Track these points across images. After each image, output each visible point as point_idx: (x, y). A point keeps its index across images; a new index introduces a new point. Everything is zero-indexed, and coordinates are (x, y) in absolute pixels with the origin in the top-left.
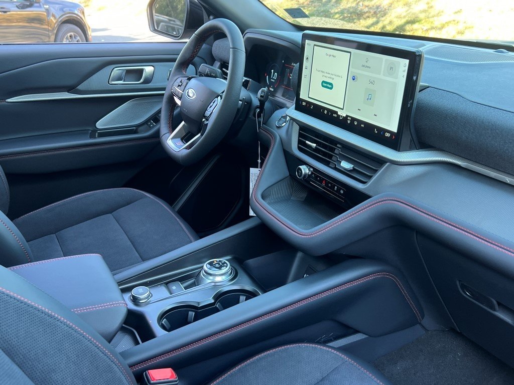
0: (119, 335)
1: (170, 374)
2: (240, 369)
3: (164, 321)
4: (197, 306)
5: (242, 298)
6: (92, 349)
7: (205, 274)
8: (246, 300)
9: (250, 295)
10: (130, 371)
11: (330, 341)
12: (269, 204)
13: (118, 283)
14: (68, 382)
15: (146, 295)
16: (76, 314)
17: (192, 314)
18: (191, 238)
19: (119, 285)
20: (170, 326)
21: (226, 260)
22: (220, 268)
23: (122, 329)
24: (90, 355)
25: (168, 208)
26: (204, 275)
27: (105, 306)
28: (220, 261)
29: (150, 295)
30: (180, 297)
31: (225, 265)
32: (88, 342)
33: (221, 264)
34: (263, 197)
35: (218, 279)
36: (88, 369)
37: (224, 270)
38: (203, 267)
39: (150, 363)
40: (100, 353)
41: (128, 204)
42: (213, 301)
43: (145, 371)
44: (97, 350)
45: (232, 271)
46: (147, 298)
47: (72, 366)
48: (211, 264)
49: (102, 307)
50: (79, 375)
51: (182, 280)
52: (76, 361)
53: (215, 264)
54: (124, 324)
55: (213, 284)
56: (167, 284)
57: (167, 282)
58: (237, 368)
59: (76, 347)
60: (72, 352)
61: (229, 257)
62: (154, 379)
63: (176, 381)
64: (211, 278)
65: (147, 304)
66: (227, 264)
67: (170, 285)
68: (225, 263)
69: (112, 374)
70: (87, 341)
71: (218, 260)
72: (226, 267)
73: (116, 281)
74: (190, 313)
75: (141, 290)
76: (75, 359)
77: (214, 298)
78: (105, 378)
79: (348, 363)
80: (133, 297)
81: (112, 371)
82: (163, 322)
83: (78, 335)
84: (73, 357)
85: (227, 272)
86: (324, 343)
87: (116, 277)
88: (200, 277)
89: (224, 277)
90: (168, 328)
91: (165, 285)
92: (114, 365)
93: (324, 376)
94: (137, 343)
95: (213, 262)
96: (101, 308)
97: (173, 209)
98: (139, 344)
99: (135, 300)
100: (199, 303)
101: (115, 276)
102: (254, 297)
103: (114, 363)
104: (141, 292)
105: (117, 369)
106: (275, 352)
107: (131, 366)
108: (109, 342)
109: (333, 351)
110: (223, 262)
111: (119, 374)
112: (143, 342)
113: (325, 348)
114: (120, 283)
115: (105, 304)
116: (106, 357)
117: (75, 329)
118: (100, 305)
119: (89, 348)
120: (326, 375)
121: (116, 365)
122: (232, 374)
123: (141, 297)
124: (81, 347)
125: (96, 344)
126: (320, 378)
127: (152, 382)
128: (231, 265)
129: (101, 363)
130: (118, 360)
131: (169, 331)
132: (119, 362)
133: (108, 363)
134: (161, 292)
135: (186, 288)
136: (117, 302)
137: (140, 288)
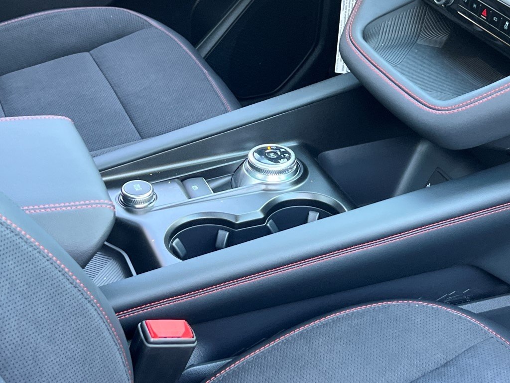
0: (98, 259)
1: (183, 330)
2: (302, 333)
3: (176, 242)
4: (233, 221)
5: (313, 215)
6: (53, 274)
7: (250, 168)
8: (319, 218)
9: (327, 211)
10: (116, 319)
11: (465, 302)
12: (375, 49)
13: (100, 171)
14: (12, 325)
15: (146, 196)
16: (27, 214)
17: (223, 235)
18: (227, 105)
19: (103, 175)
20: (184, 251)
21: (290, 147)
22: (276, 160)
23: (103, 249)
24: (49, 284)
25: (190, 49)
26: (247, 171)
27: (76, 206)
28: (277, 148)
29: (153, 197)
30: (204, 203)
31: (287, 155)
32: (48, 263)
33: (279, 153)
34: (366, 36)
35: (272, 179)
36: (45, 307)
37: (284, 164)
38: (247, 155)
39: (148, 310)
40: (67, 283)
41: (119, 36)
42: (261, 216)
43: (141, 321)
44: (62, 277)
45: (297, 167)
46: (149, 200)
47: (18, 299)
48: (261, 152)
49: (71, 206)
50: (31, 315)
51: (209, 175)
52: (26, 291)
53: (269, 153)
54: (107, 241)
55: (263, 187)
56: (183, 180)
57: (184, 178)
58: (297, 331)
59: (27, 269)
60: (19, 276)
61: (293, 144)
62: (155, 336)
63: (193, 342)
64: (260, 176)
65: (147, 210)
66: (289, 154)
67: (188, 182)
68: (286, 152)
69: (85, 319)
70: (45, 259)
71: (274, 145)
72: (288, 159)
73: (97, 167)
74: (221, 232)
75: (138, 185)
76: (24, 288)
77: (263, 210)
78: (73, 325)
79: (495, 340)
80: (125, 197)
81: (86, 315)
82: (174, 244)
83: (30, 249)
84: (20, 285)
85: (290, 169)
86: (455, 303)
87: (97, 159)
88: (242, 172)
89: (283, 177)
90: (181, 254)
91: (180, 182)
92: (89, 304)
93: (450, 358)
94: (128, 274)
95: (266, 149)
96: (69, 208)
97: (197, 53)
98: (131, 275)
99: (127, 203)
100: (236, 217)
101: (95, 159)
102: (334, 214)
103: (89, 302)
104: (137, 190)
105: (95, 313)
106: (364, 311)
107: (118, 311)
108: (83, 267)
109: (469, 318)
110: (282, 150)
111: (98, 321)
112: (138, 273)
113: (455, 312)
114: (104, 172)
115: (77, 203)
116: (76, 290)
117: (25, 238)
118: (68, 204)
119: (48, 272)
120: (454, 356)
121: (92, 305)
122: (287, 340)
123: (138, 198)
124: (34, 269)
125: (60, 267)
126: (443, 362)
127: (152, 340)
128: (296, 157)
129: (67, 300)
130: (96, 296)
131: (183, 259)
132: (98, 301)
133: (80, 301)
134: (171, 192)
135: (215, 190)
136: (97, 201)
137: (136, 183)
